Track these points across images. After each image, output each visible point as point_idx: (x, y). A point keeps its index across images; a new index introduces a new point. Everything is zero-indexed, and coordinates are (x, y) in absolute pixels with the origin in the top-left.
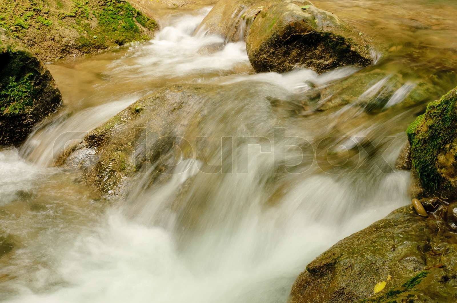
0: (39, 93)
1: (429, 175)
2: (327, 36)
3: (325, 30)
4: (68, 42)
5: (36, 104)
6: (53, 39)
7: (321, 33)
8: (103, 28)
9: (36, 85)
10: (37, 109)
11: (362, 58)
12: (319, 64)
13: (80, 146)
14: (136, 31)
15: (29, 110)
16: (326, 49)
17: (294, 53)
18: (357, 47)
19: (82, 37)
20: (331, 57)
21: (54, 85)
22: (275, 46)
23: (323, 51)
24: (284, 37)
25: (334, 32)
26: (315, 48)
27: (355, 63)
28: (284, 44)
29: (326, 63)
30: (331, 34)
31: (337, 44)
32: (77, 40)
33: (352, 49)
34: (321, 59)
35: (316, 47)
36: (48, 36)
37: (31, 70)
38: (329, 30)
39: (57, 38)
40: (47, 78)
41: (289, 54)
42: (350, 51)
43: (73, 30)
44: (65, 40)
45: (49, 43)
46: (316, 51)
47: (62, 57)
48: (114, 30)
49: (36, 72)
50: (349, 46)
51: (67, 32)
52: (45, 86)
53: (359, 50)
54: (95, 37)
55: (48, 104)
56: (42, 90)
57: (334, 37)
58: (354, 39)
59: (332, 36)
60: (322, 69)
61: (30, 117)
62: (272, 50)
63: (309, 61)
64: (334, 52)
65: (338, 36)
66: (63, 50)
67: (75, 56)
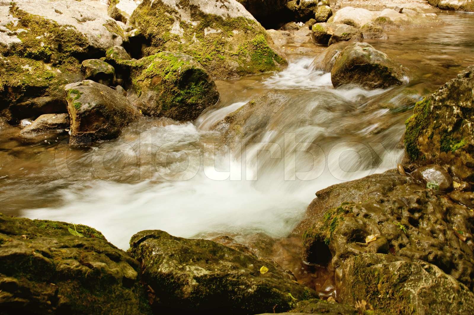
0: (206, 92)
1: (412, 150)
2: (377, 66)
3: (376, 62)
4: (232, 69)
5: (204, 99)
6: (225, 67)
7: (373, 64)
8: (254, 62)
9: (205, 88)
10: (204, 102)
11: (399, 81)
12: (371, 85)
13: (222, 122)
14: (273, 65)
15: (200, 102)
16: (376, 75)
17: (355, 77)
18: (396, 74)
19: (240, 67)
20: (378, 80)
21: (216, 89)
22: (344, 73)
23: (374, 76)
24: (350, 67)
25: (382, 64)
26: (369, 74)
27: (394, 84)
28: (350, 71)
29: (375, 84)
30: (379, 65)
31: (382, 72)
32: (237, 68)
33: (392, 75)
34: (372, 81)
35: (370, 72)
36: (222, 65)
37: (203, 80)
38: (378, 62)
39: (226, 67)
40: (212, 85)
41: (353, 77)
42: (391, 76)
43: (236, 62)
44: (231, 68)
45: (222, 69)
46: (369, 76)
47: (228, 78)
48: (260, 64)
49: (206, 81)
50: (390, 73)
51: (233, 63)
52: (210, 89)
53: (397, 76)
54: (248, 67)
55: (211, 99)
56: (208, 91)
57: (381, 67)
58: (395, 69)
59: (380, 66)
60: (373, 88)
61: (201, 106)
62: (342, 75)
63: (364, 83)
64: (381, 77)
65: (384, 66)
66: (229, 73)
67: (236, 77)
